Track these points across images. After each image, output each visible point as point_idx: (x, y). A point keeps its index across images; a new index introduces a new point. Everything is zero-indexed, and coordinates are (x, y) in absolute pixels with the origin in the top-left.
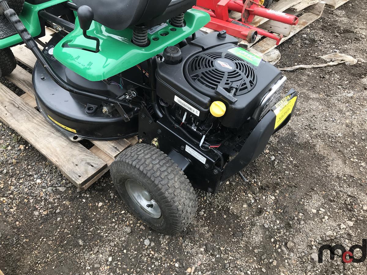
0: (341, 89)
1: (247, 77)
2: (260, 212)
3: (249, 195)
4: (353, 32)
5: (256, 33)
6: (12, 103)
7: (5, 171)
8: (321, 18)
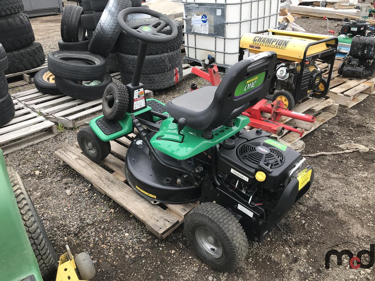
0: (357, 171)
1: (278, 157)
2: (296, 260)
3: (287, 248)
4: (365, 127)
5: (283, 129)
6: (107, 179)
7: (103, 227)
8: (337, 116)
